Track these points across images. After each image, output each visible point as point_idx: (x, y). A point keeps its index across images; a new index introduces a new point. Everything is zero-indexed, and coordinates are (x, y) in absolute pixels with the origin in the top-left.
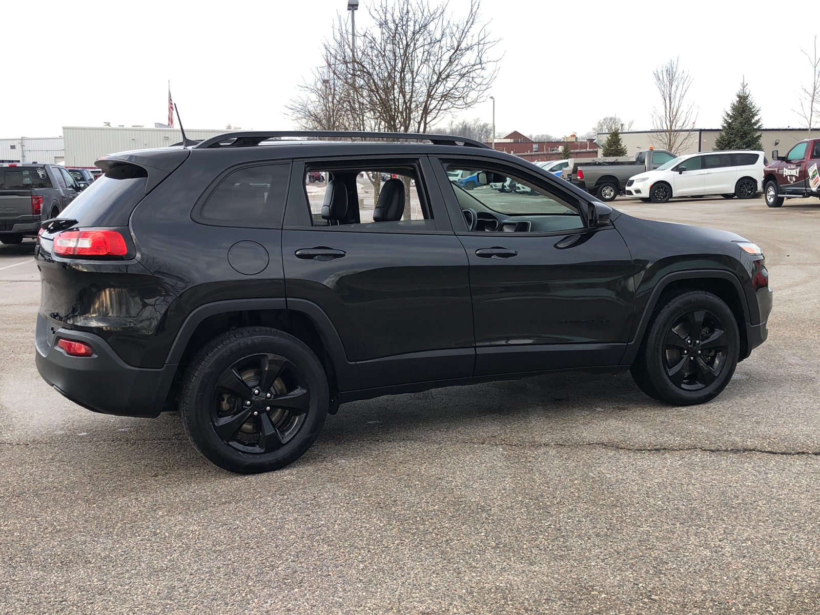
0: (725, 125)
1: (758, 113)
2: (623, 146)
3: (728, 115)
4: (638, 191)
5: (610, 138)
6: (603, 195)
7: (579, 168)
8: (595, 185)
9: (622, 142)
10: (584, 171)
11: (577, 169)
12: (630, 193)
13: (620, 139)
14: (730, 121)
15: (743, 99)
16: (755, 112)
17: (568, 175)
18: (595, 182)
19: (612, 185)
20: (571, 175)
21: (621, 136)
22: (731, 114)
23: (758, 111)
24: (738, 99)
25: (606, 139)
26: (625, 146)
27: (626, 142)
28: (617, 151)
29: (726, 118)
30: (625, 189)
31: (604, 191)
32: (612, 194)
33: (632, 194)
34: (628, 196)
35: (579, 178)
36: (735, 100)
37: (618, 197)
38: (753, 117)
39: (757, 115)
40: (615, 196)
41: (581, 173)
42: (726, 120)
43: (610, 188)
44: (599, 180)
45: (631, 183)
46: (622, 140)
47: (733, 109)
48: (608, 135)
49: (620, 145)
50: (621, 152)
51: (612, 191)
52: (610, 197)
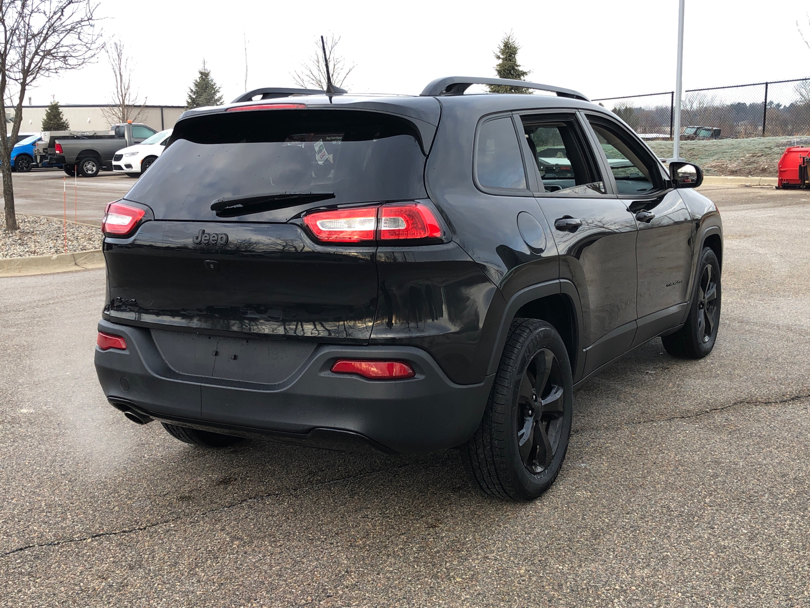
0: (189, 101)
1: (219, 90)
2: (64, 119)
3: (192, 91)
4: (129, 166)
5: (49, 111)
6: (85, 170)
7: (57, 142)
8: (76, 160)
9: (63, 115)
10: (63, 144)
11: (55, 142)
12: (119, 168)
13: (61, 112)
14: (194, 97)
15: (204, 75)
16: (217, 89)
17: (44, 149)
18: (75, 157)
19: (94, 159)
20: (46, 149)
21: (61, 109)
22: (194, 90)
23: (219, 88)
24: (200, 76)
25: (46, 112)
26: (66, 120)
27: (67, 115)
28: (58, 125)
29: (191, 94)
30: (112, 164)
31: (85, 166)
32: (94, 169)
33: (122, 169)
34: (115, 171)
35: (57, 152)
36: (197, 76)
37: (100, 173)
38: (215, 93)
39: (219, 92)
40: (97, 171)
41: (59, 147)
42: (190, 96)
43: (92, 163)
44: (79, 154)
45: (119, 158)
46: (63, 113)
47: (196, 85)
48: (47, 109)
49: (62, 119)
50: (63, 126)
51: (94, 166)
52: (93, 172)
